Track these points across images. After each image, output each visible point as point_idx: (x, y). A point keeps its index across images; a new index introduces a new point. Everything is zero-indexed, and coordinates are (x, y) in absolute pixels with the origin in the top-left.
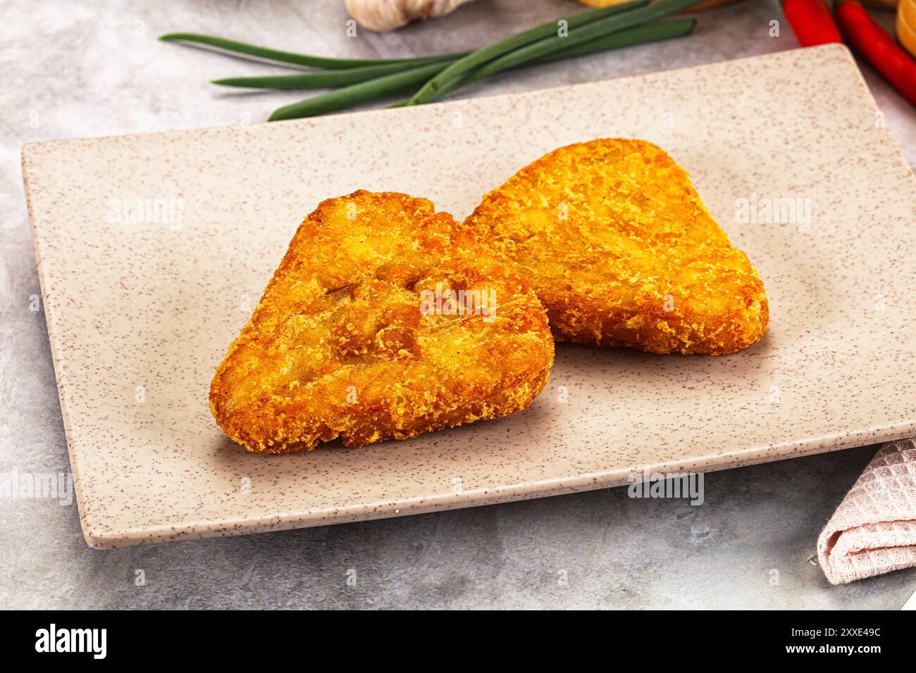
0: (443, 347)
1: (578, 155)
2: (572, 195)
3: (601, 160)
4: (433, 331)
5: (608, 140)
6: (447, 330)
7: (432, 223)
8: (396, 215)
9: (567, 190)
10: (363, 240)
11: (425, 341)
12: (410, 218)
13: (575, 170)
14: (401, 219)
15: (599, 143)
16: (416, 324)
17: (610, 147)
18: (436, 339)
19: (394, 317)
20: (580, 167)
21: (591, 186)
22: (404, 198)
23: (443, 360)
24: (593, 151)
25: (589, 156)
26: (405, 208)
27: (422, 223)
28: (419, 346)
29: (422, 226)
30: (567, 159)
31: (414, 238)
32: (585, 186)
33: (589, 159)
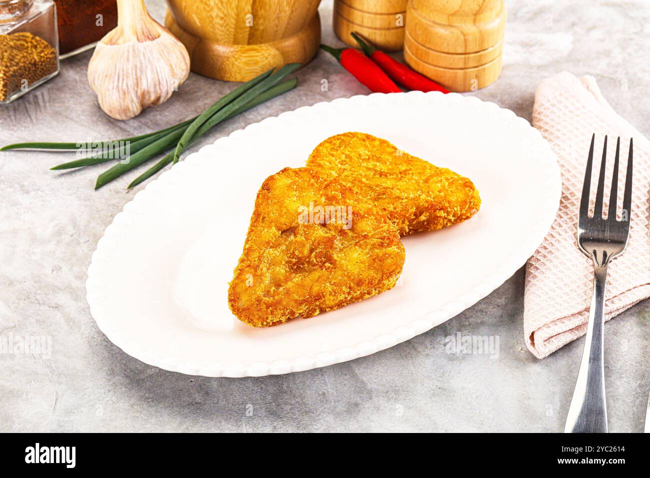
0: (348, 259)
1: (327, 148)
2: (343, 167)
3: (339, 147)
4: (341, 250)
5: (334, 137)
6: (348, 248)
7: (329, 186)
8: (309, 182)
9: (340, 166)
10: (295, 200)
11: (338, 257)
12: (317, 183)
13: (333, 155)
14: (313, 184)
15: (332, 140)
16: (331, 247)
17: (338, 139)
18: (343, 255)
19: (319, 244)
20: (334, 153)
21: (347, 160)
22: (312, 171)
23: (349, 267)
24: (333, 143)
25: (332, 147)
26: (313, 177)
27: (324, 186)
28: (335, 260)
29: (325, 188)
30: (325, 151)
31: (321, 196)
32: (345, 161)
33: (334, 148)
